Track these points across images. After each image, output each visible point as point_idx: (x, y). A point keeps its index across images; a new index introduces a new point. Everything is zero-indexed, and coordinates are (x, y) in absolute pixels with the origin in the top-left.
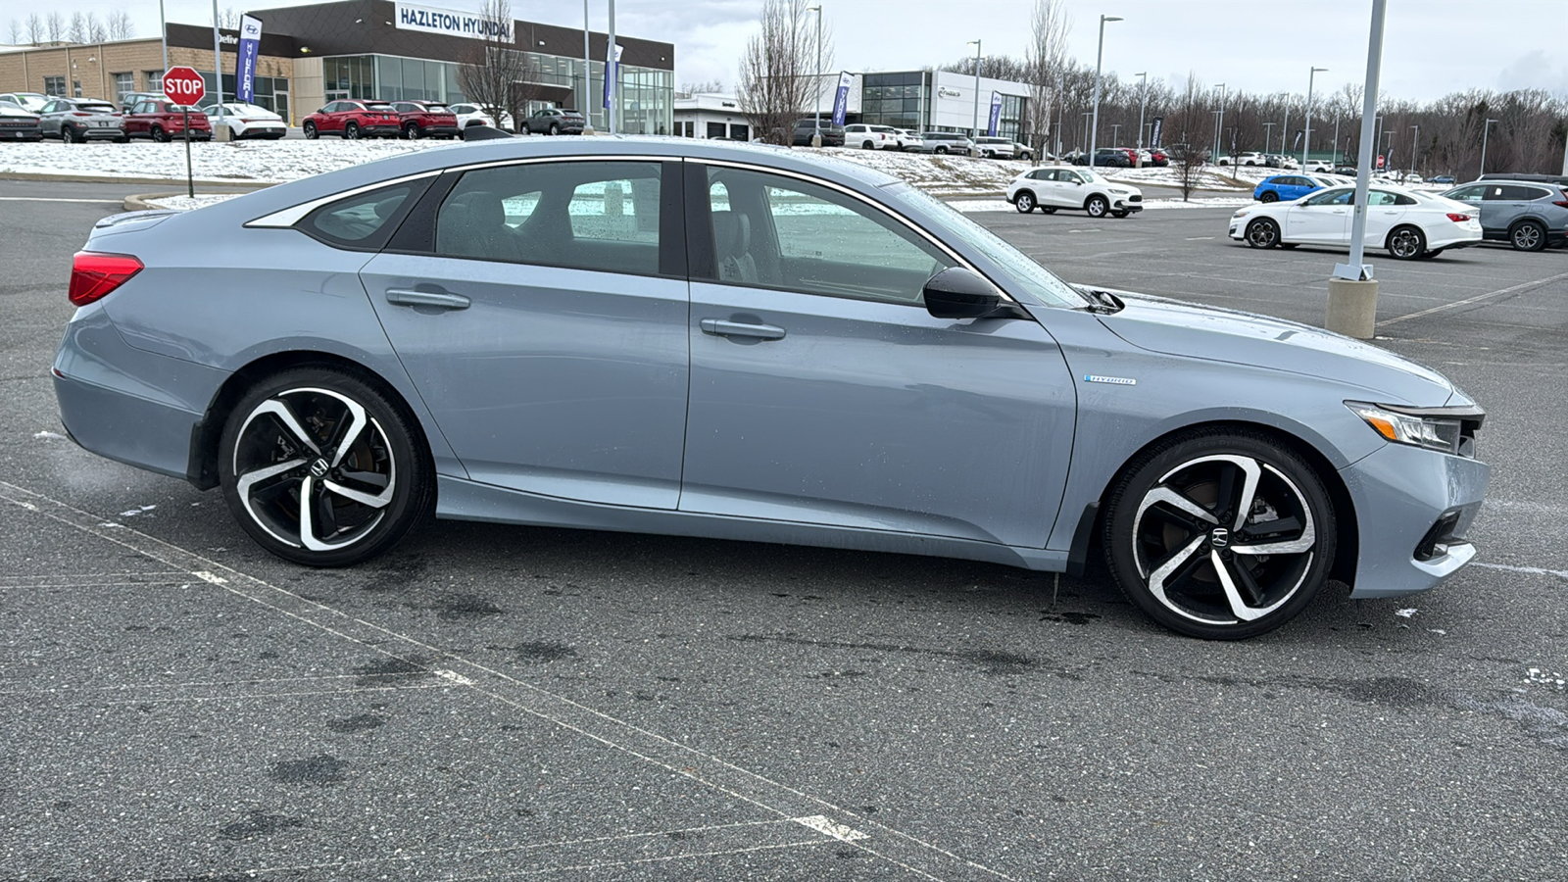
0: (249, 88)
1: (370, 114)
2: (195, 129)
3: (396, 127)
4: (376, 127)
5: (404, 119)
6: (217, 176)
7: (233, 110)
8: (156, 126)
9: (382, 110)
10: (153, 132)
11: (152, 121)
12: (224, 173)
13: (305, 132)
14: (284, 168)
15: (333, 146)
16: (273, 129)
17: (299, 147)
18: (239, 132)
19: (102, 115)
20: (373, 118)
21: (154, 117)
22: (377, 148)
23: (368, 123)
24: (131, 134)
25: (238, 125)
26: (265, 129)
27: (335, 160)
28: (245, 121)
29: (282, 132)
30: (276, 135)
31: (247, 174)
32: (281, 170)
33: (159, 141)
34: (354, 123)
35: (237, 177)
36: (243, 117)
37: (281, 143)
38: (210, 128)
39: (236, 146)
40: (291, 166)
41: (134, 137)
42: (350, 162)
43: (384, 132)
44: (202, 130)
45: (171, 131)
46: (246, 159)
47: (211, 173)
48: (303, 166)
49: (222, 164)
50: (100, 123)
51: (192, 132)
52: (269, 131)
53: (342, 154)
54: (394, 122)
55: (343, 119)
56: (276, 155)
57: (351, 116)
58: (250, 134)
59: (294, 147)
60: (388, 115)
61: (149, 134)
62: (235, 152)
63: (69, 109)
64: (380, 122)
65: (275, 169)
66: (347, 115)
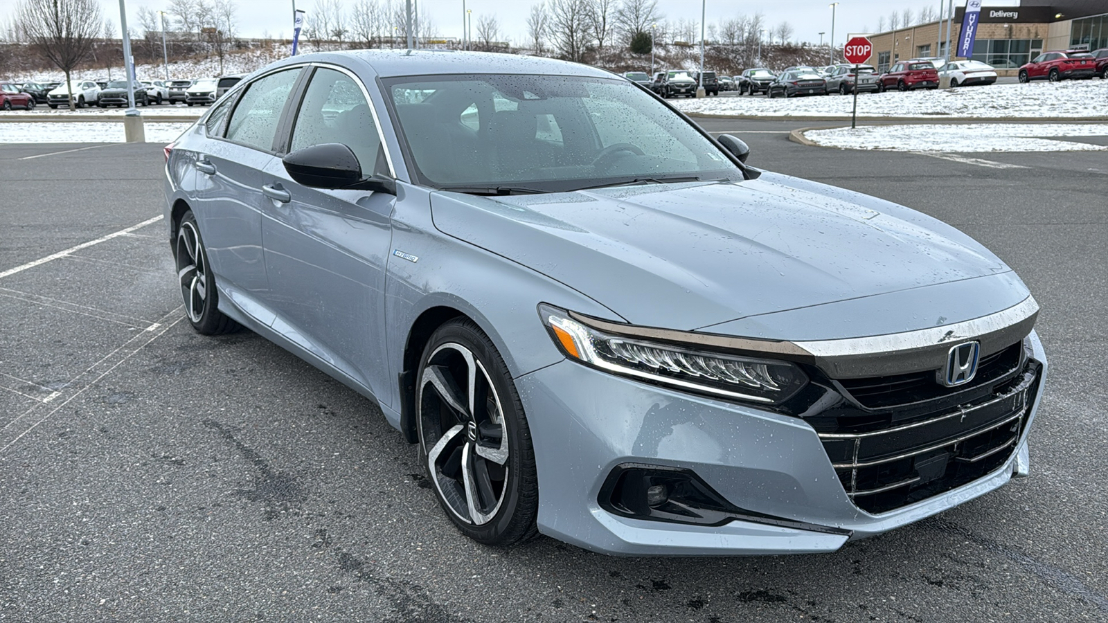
0: (967, 48)
1: (1070, 61)
2: (927, 81)
3: (1092, 70)
4: (1073, 71)
5: (1102, 63)
6: (923, 114)
7: (959, 66)
8: (901, 80)
9: (1081, 57)
10: (899, 85)
11: (899, 77)
12: (930, 111)
13: (1020, 78)
14: (978, 106)
15: (1027, 88)
16: (986, 78)
17: (999, 90)
18: (960, 82)
19: (865, 75)
20: (1071, 64)
21: (901, 74)
22: (1066, 87)
23: (1067, 68)
24: (887, 87)
25: (960, 77)
26: (980, 78)
27: (1023, 98)
28: (965, 73)
29: (993, 80)
30: (989, 81)
31: (947, 112)
32: (975, 108)
33: (902, 91)
34: (1056, 69)
35: (938, 113)
36: (965, 70)
37: (987, 88)
38: (938, 80)
39: (950, 92)
40: (985, 105)
41: (889, 89)
42: (1035, 99)
43: (1080, 75)
44: (932, 81)
45: (910, 84)
46: (953, 100)
47: (920, 111)
48: (995, 104)
49: (932, 105)
50: (863, 80)
51: (925, 83)
52: (982, 79)
53: (1031, 93)
54: (1090, 66)
55: (1049, 66)
56: (976, 97)
57: (1054, 64)
58: (968, 82)
59: (995, 91)
60: (1085, 60)
61: (896, 86)
62: (947, 96)
63: (846, 72)
64: (1078, 66)
65: (971, 107)
66: (1051, 63)
